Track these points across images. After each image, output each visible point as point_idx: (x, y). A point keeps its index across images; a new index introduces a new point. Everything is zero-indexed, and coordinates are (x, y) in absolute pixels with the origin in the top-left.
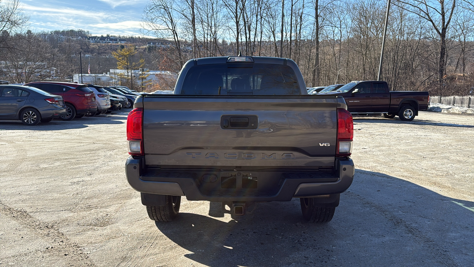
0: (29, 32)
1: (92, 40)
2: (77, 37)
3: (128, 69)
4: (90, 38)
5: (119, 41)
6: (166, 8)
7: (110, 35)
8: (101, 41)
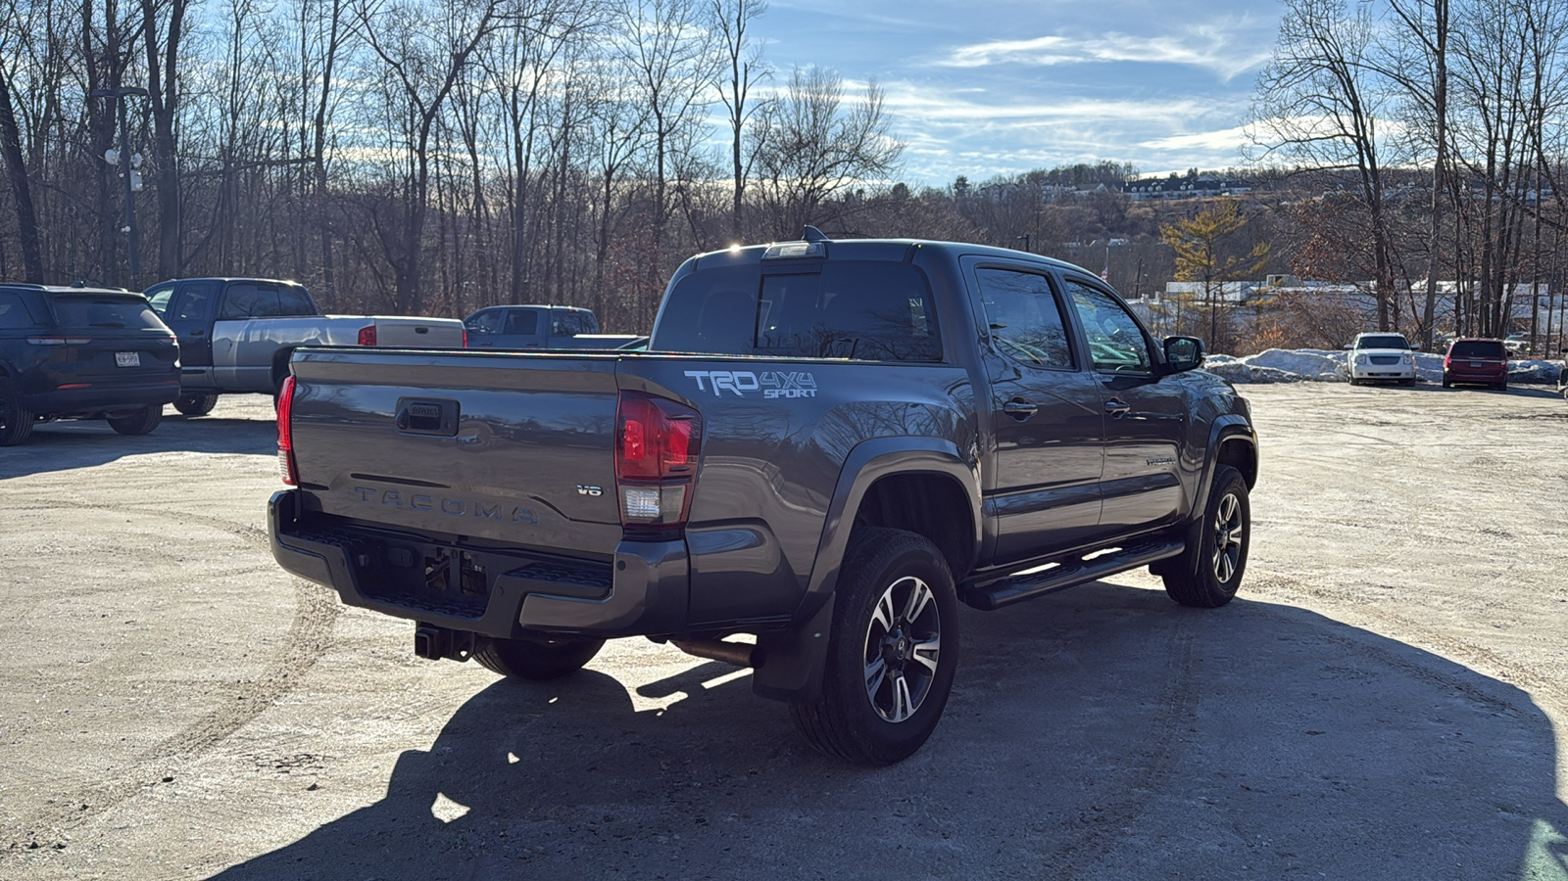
0: (961, 182)
1: (1138, 191)
2: (1094, 185)
3: (1208, 279)
4: (1132, 184)
5: (1227, 186)
6: (1338, 67)
7: (1199, 171)
8: (1165, 193)
